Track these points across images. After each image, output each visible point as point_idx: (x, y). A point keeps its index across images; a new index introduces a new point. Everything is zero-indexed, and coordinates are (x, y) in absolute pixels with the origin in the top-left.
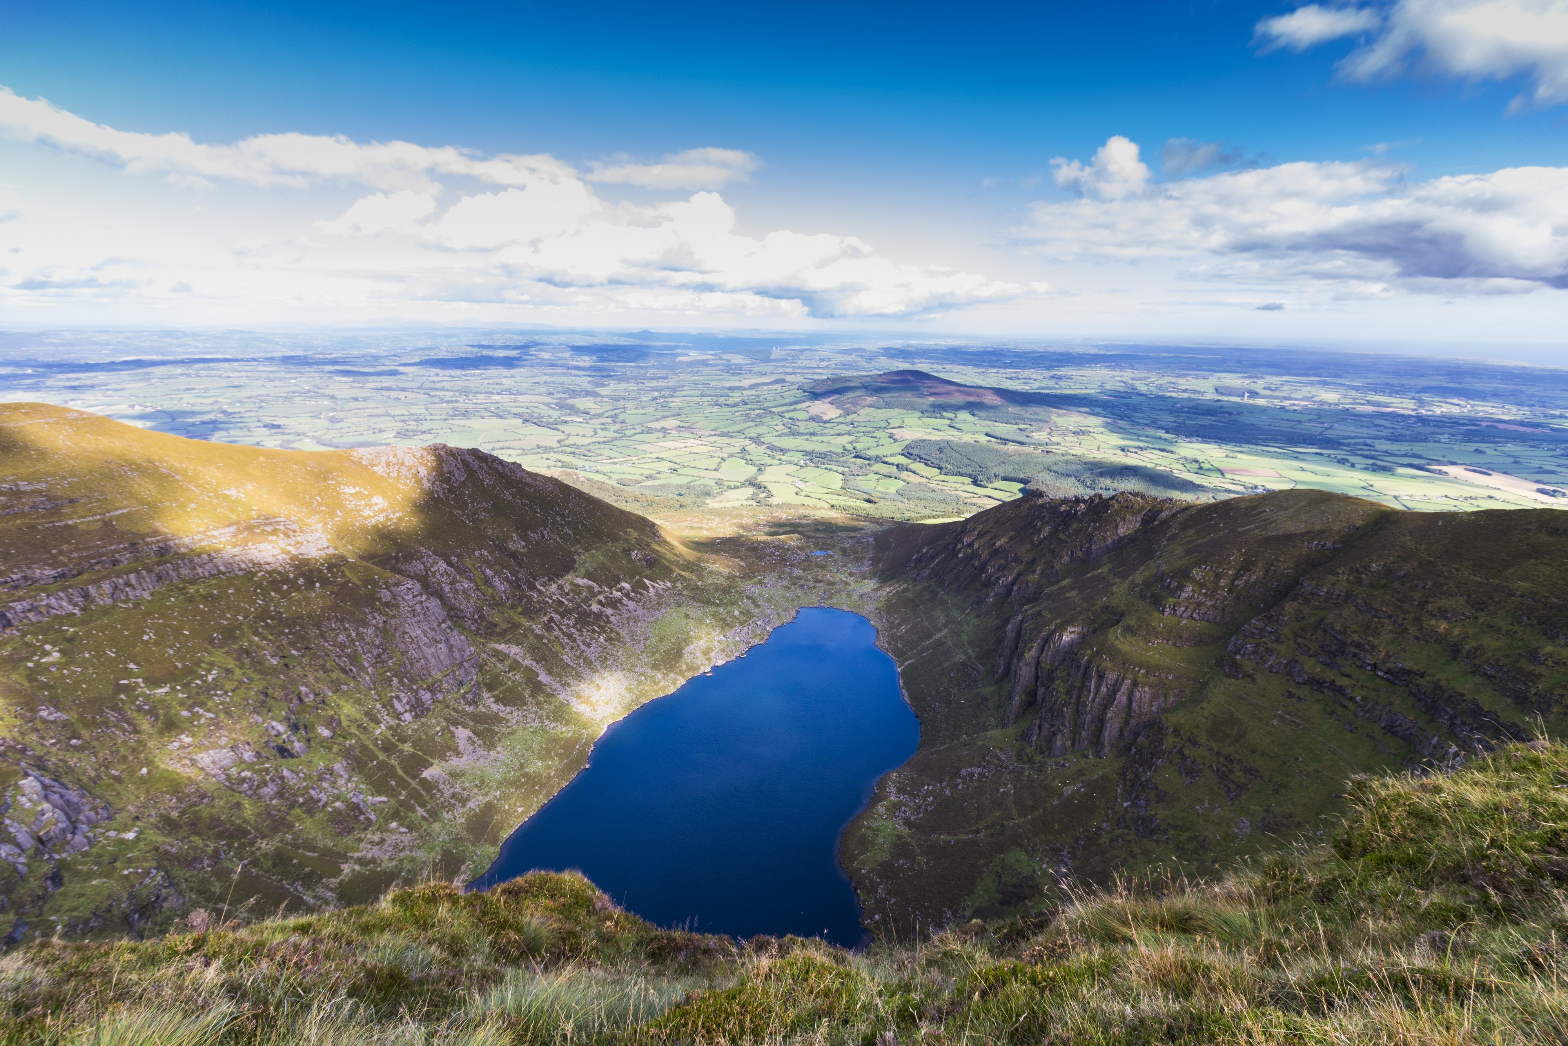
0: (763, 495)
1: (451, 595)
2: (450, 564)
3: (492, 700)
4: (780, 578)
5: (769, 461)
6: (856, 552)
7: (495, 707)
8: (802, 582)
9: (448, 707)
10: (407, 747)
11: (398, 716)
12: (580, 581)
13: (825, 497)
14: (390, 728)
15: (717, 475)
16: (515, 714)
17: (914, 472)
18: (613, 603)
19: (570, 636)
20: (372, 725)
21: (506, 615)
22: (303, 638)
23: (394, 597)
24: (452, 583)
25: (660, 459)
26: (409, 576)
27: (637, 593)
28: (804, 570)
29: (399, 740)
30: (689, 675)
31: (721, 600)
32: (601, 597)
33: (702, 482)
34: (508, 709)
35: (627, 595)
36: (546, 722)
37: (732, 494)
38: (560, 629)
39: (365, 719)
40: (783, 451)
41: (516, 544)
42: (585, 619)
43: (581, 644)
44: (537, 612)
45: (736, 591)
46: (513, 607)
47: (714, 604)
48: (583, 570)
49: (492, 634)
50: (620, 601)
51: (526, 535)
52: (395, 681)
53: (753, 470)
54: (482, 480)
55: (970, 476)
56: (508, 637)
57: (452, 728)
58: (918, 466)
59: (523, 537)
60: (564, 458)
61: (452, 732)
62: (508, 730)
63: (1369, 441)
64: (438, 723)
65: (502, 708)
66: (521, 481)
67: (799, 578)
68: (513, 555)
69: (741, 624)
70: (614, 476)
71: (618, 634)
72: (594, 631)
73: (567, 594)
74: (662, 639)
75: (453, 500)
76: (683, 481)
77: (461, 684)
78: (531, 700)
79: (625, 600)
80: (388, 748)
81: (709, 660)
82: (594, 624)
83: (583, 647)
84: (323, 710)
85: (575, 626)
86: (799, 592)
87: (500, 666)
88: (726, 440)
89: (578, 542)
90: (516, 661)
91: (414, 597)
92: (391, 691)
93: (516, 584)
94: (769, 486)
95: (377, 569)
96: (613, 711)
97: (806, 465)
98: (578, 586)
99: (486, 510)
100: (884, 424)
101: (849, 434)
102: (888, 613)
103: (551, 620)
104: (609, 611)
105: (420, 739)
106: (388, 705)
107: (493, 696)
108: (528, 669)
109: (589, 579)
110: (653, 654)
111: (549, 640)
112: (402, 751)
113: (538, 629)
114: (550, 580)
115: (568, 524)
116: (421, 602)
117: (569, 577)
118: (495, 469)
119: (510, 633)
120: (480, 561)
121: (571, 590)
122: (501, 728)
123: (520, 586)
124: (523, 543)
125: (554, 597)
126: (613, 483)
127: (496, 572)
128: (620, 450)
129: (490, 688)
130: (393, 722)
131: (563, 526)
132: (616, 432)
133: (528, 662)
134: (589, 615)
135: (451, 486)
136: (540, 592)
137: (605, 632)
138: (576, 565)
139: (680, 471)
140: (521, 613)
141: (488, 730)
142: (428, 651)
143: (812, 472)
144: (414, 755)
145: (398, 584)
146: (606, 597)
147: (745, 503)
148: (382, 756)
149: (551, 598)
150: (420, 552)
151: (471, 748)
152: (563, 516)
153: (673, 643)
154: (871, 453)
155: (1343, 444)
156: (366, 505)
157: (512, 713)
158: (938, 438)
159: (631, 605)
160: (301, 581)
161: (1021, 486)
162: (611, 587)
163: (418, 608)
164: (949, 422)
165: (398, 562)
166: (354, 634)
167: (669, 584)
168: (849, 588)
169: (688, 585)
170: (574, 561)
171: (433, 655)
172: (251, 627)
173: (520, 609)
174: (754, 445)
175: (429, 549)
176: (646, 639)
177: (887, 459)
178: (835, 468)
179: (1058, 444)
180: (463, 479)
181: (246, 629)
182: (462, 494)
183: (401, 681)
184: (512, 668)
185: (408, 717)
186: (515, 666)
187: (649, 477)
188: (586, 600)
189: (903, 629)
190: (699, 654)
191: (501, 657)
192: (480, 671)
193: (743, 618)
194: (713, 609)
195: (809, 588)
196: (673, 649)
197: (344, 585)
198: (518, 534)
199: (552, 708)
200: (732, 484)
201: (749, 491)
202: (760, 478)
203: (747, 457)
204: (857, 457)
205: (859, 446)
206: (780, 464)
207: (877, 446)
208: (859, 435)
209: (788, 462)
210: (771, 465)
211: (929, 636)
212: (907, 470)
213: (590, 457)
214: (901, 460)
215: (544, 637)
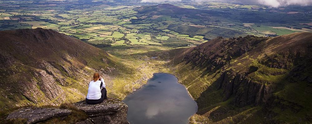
0: (128, 42)
1: (54, 74)
6: (164, 57)
13: (147, 42)
15: (112, 37)
17: (171, 34)
21: (71, 80)
24: (54, 71)
33: (108, 39)
40: (131, 29)
41: (70, 59)
44: (80, 78)
46: (72, 77)
48: (90, 65)
49: (68, 86)
50: (102, 74)
53: (123, 35)
55: (187, 35)
56: (72, 87)
58: (172, 32)
59: (71, 56)
63: (293, 21)
68: (69, 62)
73: (87, 73)
74: (117, 84)
76: (102, 39)
86: (152, 69)
87: (72, 95)
89: (87, 57)
91: (45, 75)
93: (72, 71)
94: (130, 40)
97: (140, 33)
98: (89, 70)
100: (161, 20)
101: (150, 23)
103: (84, 81)
109: (92, 68)
113: (81, 83)
114: (80, 69)
116: (48, 77)
117: (86, 68)
119: (72, 85)
120: (60, 64)
127: (65, 67)
128: (79, 30)
132: (77, 24)
136: (79, 72)
138: (88, 64)
139: (100, 36)
142: (52, 91)
143: (141, 35)
147: (123, 44)
149: (82, 74)
154: (158, 28)
155: (287, 22)
158: (177, 24)
159: (105, 75)
161: (203, 37)
164: (179, 19)
166: (29, 87)
167: (114, 69)
171: (53, 93)
173: (74, 78)
174: (122, 27)
175: (44, 60)
176: (112, 84)
177: (163, 30)
178: (148, 33)
183: (46, 101)
184: (76, 95)
187: (91, 38)
189: (185, 77)
191: (72, 92)
192: (67, 97)
193: (138, 77)
194: (129, 75)
198: (69, 55)
200: (117, 39)
201: (123, 41)
202: (126, 37)
203: (120, 31)
204: (154, 30)
205: (154, 27)
206: (131, 33)
207: (160, 26)
208: (153, 23)
209: (133, 32)
210: (128, 33)
211: (194, 79)
212: (169, 33)
213: (70, 32)
214: (168, 31)
215: (83, 86)
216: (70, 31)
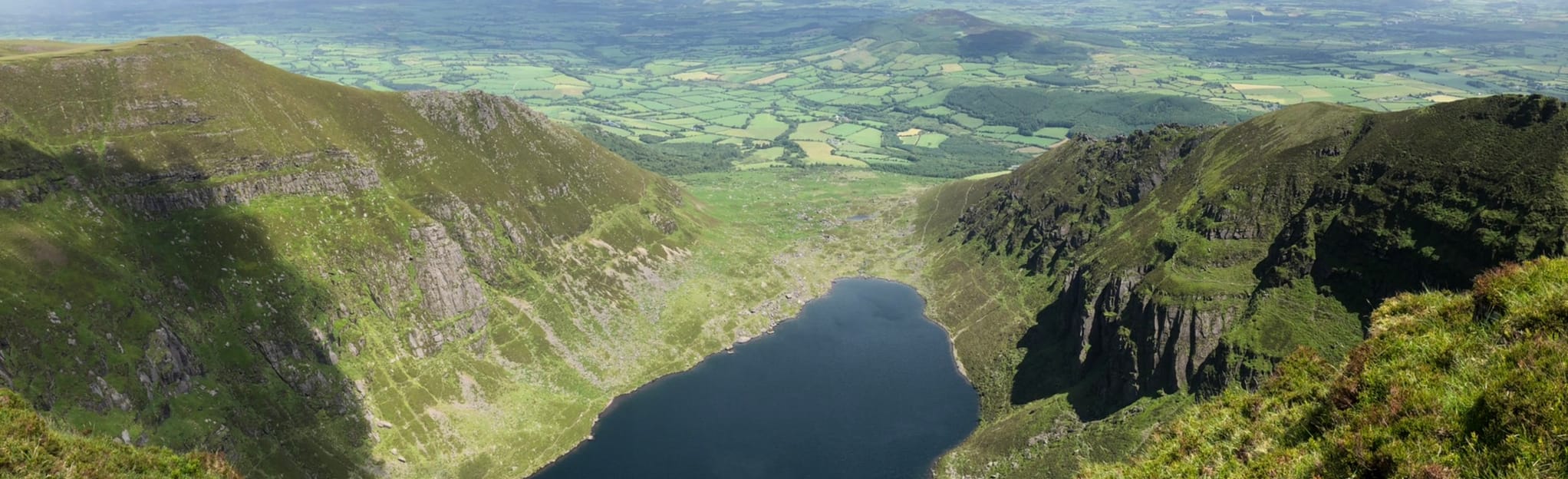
0: (794, 155)
1: (471, 242)
2: (474, 211)
3: (498, 352)
4: (814, 246)
5: (802, 117)
6: (898, 216)
7: (500, 360)
8: (838, 250)
9: (456, 351)
10: (415, 382)
11: (411, 350)
12: (598, 243)
13: (862, 156)
14: (403, 360)
15: (745, 134)
16: (520, 371)
17: (956, 124)
18: (628, 269)
19: (581, 299)
20: (388, 352)
21: (520, 269)
22: (348, 261)
23: (422, 236)
24: (474, 230)
25: (685, 115)
26: (436, 219)
27: (655, 259)
28: (841, 238)
29: (409, 374)
30: (708, 351)
31: (746, 271)
32: (616, 261)
33: (729, 141)
34: (513, 364)
35: (643, 261)
36: (551, 385)
37: (761, 154)
38: (572, 291)
39: (384, 346)
40: (817, 105)
41: (537, 198)
42: (598, 282)
43: (591, 308)
44: (551, 269)
45: (764, 261)
46: (528, 261)
47: (738, 275)
48: (599, 230)
49: (505, 286)
50: (635, 267)
51: (546, 190)
52: (413, 316)
53: (785, 127)
54: (511, 129)
55: (1014, 125)
56: (518, 292)
57: (458, 373)
58: (962, 118)
59: (544, 192)
60: (589, 110)
61: (457, 376)
62: (511, 386)
64: (446, 364)
65: (507, 362)
66: (545, 132)
67: (835, 246)
68: (533, 209)
69: (768, 297)
70: (638, 132)
71: (632, 301)
72: (606, 296)
73: (581, 255)
74: (679, 311)
75: (483, 147)
76: (709, 139)
77: (471, 331)
78: (536, 358)
79: (641, 266)
80: (398, 378)
81: (732, 336)
82: (607, 288)
83: (593, 312)
84: (354, 328)
85: (586, 289)
86: (835, 261)
87: (509, 319)
88: (756, 94)
89: (595, 201)
90: (525, 317)
91: (439, 239)
92: (408, 326)
93: (532, 239)
94: (803, 145)
95: (412, 209)
96: (621, 383)
97: (844, 122)
98: (592, 247)
99: (511, 160)
100: (923, 72)
101: (887, 84)
102: (936, 279)
103: (564, 280)
104: (623, 276)
105: (428, 376)
106: (404, 338)
107: (500, 349)
108: (536, 327)
109: (605, 241)
110: (669, 326)
111: (559, 300)
112: (410, 384)
113: (550, 288)
114: (566, 238)
115: (588, 180)
116: (444, 246)
117: (584, 237)
118: (524, 118)
119: (521, 286)
120: (501, 212)
121: (586, 251)
122: (503, 383)
123: (536, 241)
124: (543, 197)
125: (568, 257)
126: (636, 139)
127: (514, 223)
128: (644, 103)
129: (498, 340)
130: (406, 355)
131: (583, 182)
132: (642, 83)
133: (536, 320)
134: (602, 279)
135: (483, 133)
136: (556, 250)
137: (618, 298)
138: (592, 225)
139: (706, 129)
140: (535, 269)
141: (492, 382)
142: (445, 294)
143: (847, 129)
144: (421, 391)
145: (426, 225)
146: (621, 262)
147: (774, 164)
148: (393, 384)
149: (565, 257)
150: (449, 196)
151: (473, 396)
152: (582, 173)
153: (692, 317)
154: (911, 105)
155: (1334, 57)
156: (409, 146)
157: (516, 369)
158: (979, 84)
159: (647, 271)
160: (353, 209)
161: (1068, 130)
162: (626, 251)
163: (441, 250)
164: (989, 66)
165: (429, 203)
166: (385, 266)
167: (689, 253)
168: (893, 256)
169: (711, 254)
170: (590, 221)
171: (448, 298)
172: (312, 243)
173: (534, 264)
174: (785, 99)
175: (457, 193)
176: (662, 309)
177: (927, 111)
178: (873, 123)
179: (1097, 82)
180: (494, 127)
181: (308, 244)
182: (492, 142)
183: (418, 318)
184: (520, 324)
185: (420, 352)
186: (524, 321)
187: (675, 134)
188: (601, 262)
189: (954, 295)
190: (719, 329)
191: (511, 310)
192: (491, 321)
193: (771, 291)
194: (737, 280)
195: (847, 257)
196: (691, 322)
197: (382, 219)
198: (539, 188)
199: (558, 371)
200: (760, 143)
201: (779, 151)
202: (792, 136)
203: (778, 112)
204: (896, 110)
205: (898, 98)
206: (814, 120)
207: (917, 97)
208: (896, 85)
209: (823, 119)
210: (804, 122)
211: (982, 300)
212: (949, 122)
213: (615, 110)
214: (942, 111)
215: (555, 296)
216: (614, 107)
